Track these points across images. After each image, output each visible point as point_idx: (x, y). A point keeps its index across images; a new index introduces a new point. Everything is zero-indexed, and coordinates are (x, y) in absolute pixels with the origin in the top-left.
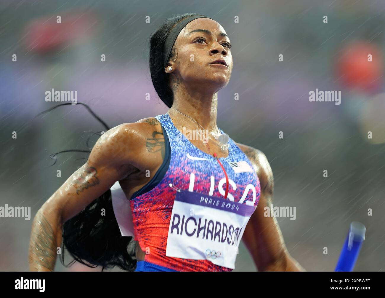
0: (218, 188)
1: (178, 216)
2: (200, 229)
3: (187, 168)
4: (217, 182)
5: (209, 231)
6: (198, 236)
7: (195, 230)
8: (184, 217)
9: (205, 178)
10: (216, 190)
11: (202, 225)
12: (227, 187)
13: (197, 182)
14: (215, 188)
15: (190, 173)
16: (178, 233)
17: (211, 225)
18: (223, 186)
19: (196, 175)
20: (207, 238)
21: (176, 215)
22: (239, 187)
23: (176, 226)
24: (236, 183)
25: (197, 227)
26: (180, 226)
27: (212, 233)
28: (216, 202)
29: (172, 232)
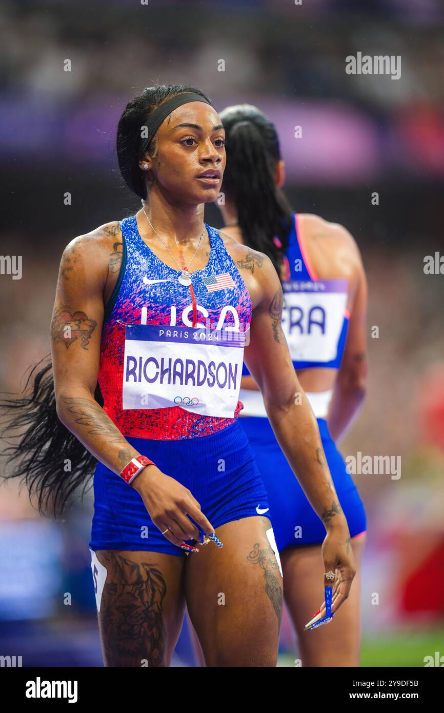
0: (181, 319)
1: (133, 359)
2: (163, 373)
3: (138, 300)
4: (179, 312)
5: (176, 373)
6: (161, 382)
7: (157, 373)
8: (141, 358)
9: (163, 310)
10: (180, 322)
11: (166, 366)
12: (195, 317)
13: (150, 317)
14: (177, 321)
15: (141, 306)
16: (135, 381)
17: (179, 365)
18: (189, 316)
19: (149, 308)
20: (174, 383)
21: (130, 358)
22: (212, 312)
23: (132, 372)
24: (206, 307)
25: (159, 370)
26: (137, 371)
27: (181, 375)
28: (183, 335)
29: (127, 380)
